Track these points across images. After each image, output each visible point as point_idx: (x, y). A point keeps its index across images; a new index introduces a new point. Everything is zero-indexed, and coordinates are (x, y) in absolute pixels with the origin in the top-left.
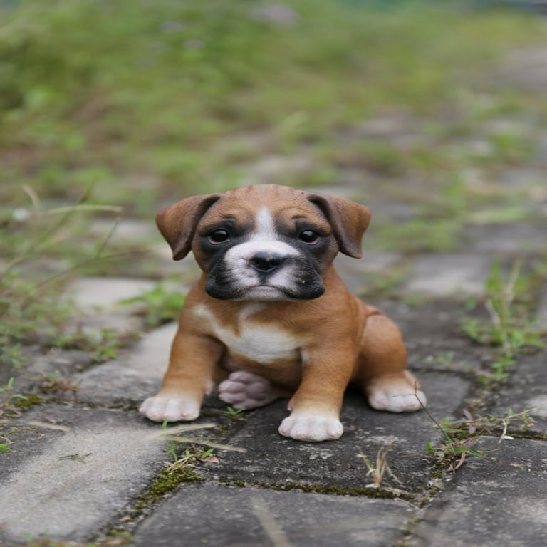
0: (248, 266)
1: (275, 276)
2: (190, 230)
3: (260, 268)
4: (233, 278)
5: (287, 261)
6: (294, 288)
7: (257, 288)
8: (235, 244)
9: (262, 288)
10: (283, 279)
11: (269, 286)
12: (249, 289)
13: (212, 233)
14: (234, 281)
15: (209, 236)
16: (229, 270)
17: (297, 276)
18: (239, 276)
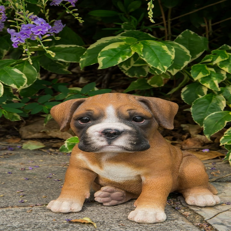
0: (101, 136)
1: (117, 140)
2: (68, 117)
3: (108, 136)
4: (92, 141)
5: (124, 133)
6: (129, 146)
7: (107, 147)
8: (93, 124)
9: (110, 146)
10: (122, 142)
11: (114, 146)
12: (102, 147)
13: (80, 118)
14: (93, 143)
15: (79, 120)
16: (90, 138)
17: (130, 140)
18: (95, 141)
